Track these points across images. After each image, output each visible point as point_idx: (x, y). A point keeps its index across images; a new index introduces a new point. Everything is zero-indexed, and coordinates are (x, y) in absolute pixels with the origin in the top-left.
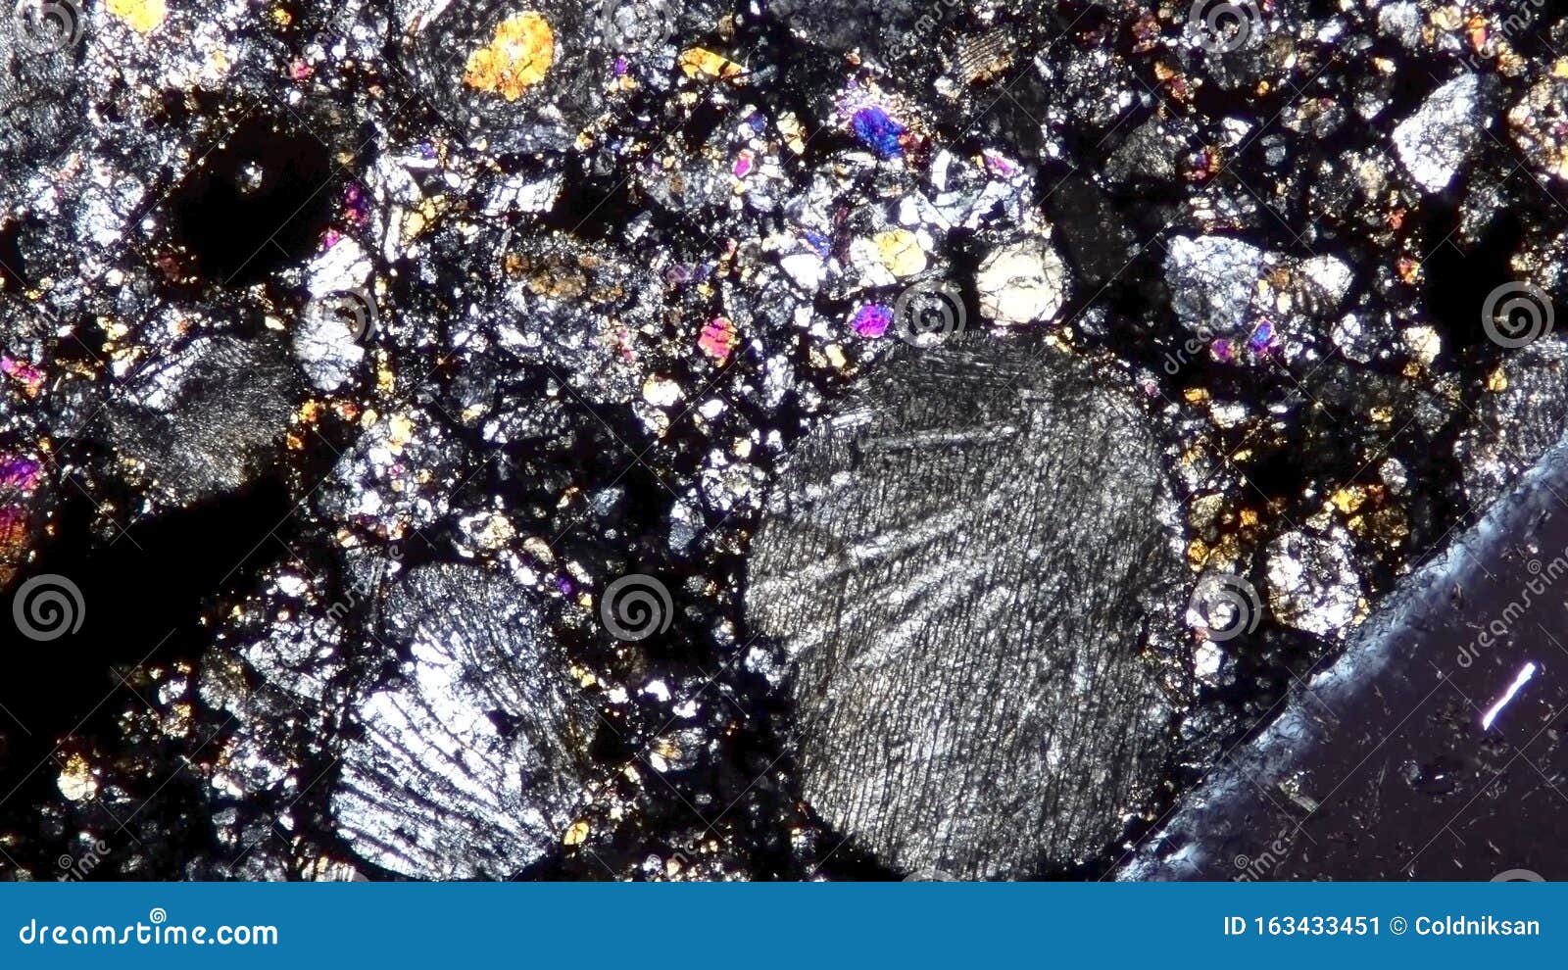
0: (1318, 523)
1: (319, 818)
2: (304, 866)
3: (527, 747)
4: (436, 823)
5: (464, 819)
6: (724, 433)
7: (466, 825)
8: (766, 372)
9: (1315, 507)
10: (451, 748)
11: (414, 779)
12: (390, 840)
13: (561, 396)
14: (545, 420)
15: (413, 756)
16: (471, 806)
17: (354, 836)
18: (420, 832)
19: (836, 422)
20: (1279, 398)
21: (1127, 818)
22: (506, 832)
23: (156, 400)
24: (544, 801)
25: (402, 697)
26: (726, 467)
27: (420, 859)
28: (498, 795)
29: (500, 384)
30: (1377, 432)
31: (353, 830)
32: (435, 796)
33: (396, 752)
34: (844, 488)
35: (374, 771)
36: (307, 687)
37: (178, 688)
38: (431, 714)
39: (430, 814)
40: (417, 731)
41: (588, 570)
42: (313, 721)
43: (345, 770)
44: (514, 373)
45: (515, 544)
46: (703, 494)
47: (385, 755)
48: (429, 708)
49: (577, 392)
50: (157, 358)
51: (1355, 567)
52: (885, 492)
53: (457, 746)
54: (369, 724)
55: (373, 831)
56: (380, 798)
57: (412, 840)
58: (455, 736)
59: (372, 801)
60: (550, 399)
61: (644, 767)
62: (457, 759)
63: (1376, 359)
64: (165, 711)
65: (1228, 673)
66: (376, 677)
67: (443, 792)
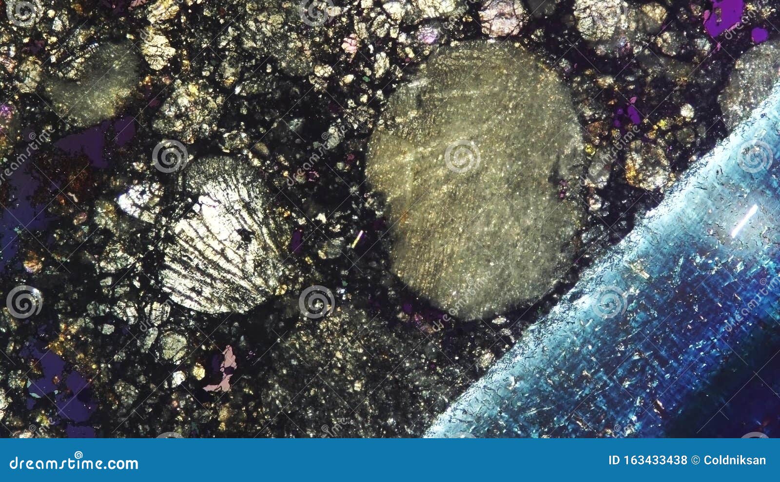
0: (651, 136)
1: (152, 282)
2: (146, 306)
3: (257, 247)
4: (211, 285)
5: (225, 283)
6: (354, 90)
7: (226, 286)
8: (376, 61)
9: (649, 128)
10: (218, 248)
11: (200, 263)
12: (188, 293)
13: (273, 72)
14: (265, 85)
15: (200, 251)
16: (229, 276)
17: (170, 291)
18: (204, 289)
19: (410, 85)
20: (631, 73)
21: (555, 282)
22: (246, 289)
23: (72, 74)
24: (265, 274)
25: (194, 222)
26: (356, 108)
27: (203, 303)
28: (242, 271)
29: (243, 67)
30: (679, 90)
31: (170, 288)
32: (211, 271)
33: (191, 249)
34: (414, 118)
35: (180, 259)
36: (146, 218)
37: (83, 218)
38: (209, 231)
39: (209, 280)
40: (202, 238)
41: (287, 159)
42: (150, 234)
43: (166, 258)
44: (250, 61)
45: (250, 147)
46: (344, 121)
47: (186, 251)
48: (207, 227)
49: (281, 71)
50: (73, 54)
51: (668, 157)
52: (434, 120)
53: (221, 246)
54: (178, 235)
55: (180, 288)
56: (183, 272)
57: (199, 293)
58: (220, 242)
59: (179, 274)
60: (268, 74)
61: (315, 257)
62: (222, 253)
63: (679, 54)
64: (77, 229)
65: (605, 210)
66: (181, 212)
67: (214, 269)
